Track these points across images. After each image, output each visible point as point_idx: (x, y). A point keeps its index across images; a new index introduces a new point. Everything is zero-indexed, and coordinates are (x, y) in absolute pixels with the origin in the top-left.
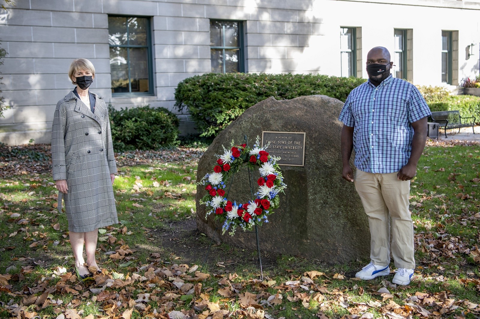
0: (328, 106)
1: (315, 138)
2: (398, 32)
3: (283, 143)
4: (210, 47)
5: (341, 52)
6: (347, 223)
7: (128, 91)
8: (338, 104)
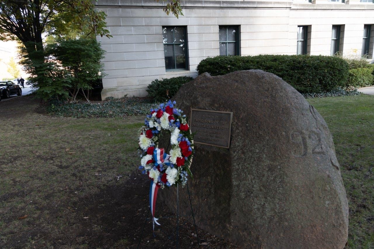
0: (261, 82)
1: (242, 119)
2: (334, 27)
3: (210, 122)
4: (219, 42)
5: (298, 41)
6: (274, 216)
7: (175, 68)
8: (273, 79)
